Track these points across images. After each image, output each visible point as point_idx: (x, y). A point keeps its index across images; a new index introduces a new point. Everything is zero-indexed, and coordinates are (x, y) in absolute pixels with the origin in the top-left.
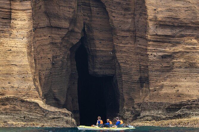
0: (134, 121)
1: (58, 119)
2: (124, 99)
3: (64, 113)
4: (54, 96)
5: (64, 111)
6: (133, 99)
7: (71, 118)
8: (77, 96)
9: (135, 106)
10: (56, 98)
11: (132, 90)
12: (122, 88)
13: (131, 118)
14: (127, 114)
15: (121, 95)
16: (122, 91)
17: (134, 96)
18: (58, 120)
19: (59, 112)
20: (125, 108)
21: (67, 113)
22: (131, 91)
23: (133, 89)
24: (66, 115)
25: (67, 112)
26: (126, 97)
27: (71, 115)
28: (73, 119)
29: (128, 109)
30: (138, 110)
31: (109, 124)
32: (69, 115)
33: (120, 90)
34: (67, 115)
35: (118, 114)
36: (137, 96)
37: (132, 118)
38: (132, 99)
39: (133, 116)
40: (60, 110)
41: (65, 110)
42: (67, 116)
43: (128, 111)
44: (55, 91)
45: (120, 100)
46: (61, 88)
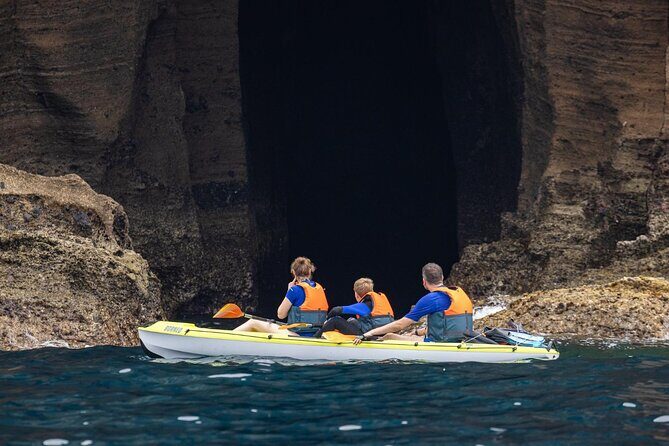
0: (591, 273)
1: (16, 249)
2: (549, 107)
3: (68, 209)
4: (40, 82)
5: (64, 196)
6: (614, 111)
7: (113, 247)
8: (236, 78)
9: (624, 161)
10: (53, 97)
11: (608, 41)
12: (540, 28)
13: (578, 253)
14: (561, 218)
15: (533, 73)
16: (542, 46)
17: (622, 86)
18: (9, 262)
19: (34, 198)
20: (555, 171)
21: (90, 212)
22: (601, 46)
23: (612, 32)
24: (82, 223)
25: (87, 198)
26: (564, 93)
27: (119, 223)
28: (130, 254)
29: (569, 179)
30: (643, 188)
31: (365, 313)
32: (99, 222)
33: (529, 41)
34: (87, 221)
35: (507, 217)
36: (640, 87)
37: (586, 249)
38: (601, 109)
39: (592, 235)
40: (40, 185)
41: (73, 186)
42: (83, 231)
43: (570, 193)
44: (45, 42)
45: (527, 113)
46: (95, 18)
